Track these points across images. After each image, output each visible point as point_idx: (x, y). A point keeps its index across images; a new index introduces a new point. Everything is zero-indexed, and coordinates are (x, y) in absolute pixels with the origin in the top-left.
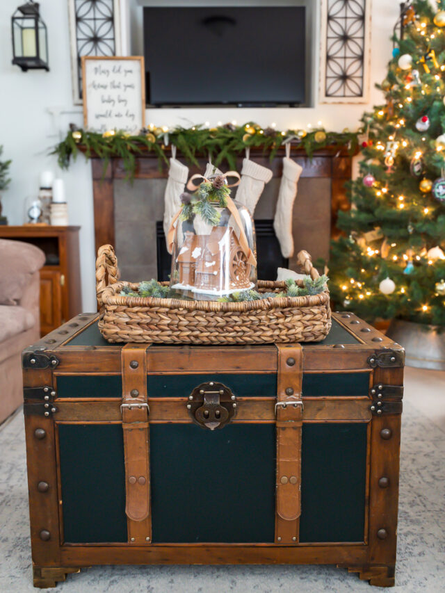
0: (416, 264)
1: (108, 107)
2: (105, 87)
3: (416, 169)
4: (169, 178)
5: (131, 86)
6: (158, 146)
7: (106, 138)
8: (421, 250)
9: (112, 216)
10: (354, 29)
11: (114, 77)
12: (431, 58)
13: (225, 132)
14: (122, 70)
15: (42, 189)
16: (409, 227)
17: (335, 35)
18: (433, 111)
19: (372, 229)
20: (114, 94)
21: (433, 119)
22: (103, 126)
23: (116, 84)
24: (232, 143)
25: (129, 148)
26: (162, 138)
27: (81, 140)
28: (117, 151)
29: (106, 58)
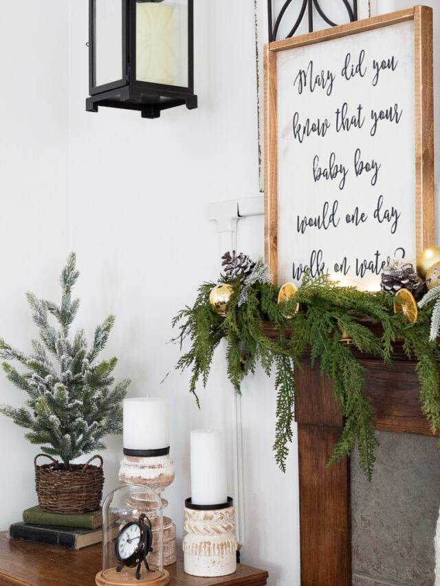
2: (321, 129)
5: (390, 115)
11: (343, 91)
20: (344, 146)
22: (315, 257)
23: (351, 113)
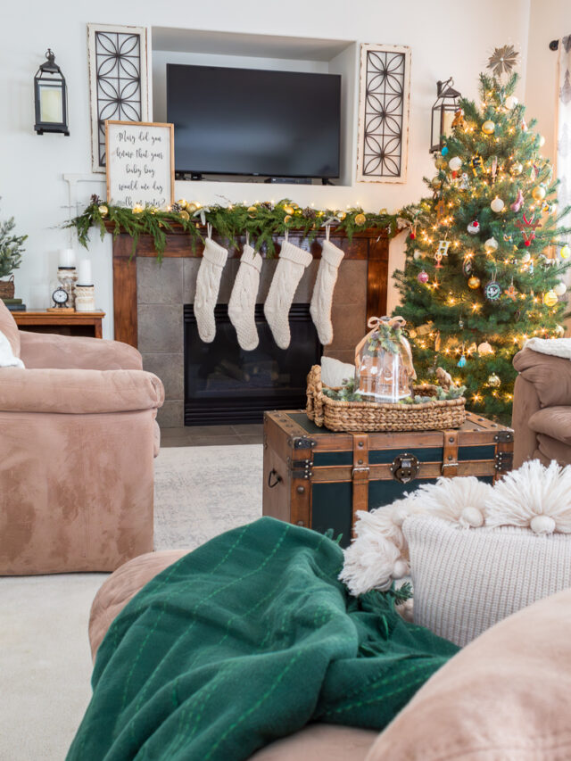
0: (469, 358)
1: (133, 177)
2: (130, 155)
3: (468, 269)
4: (204, 259)
5: (159, 156)
6: (192, 224)
7: (137, 215)
8: (470, 344)
9: (135, 297)
10: (392, 106)
11: (139, 144)
12: (479, 164)
13: (264, 212)
14: (149, 137)
15: (61, 268)
16: (461, 322)
17: (373, 112)
18: (483, 216)
19: (425, 323)
20: (140, 163)
21: (484, 225)
22: (128, 199)
23: (143, 152)
24: (273, 224)
25: (160, 226)
26: (199, 216)
27: (108, 215)
28: (148, 228)
29: (132, 123)
